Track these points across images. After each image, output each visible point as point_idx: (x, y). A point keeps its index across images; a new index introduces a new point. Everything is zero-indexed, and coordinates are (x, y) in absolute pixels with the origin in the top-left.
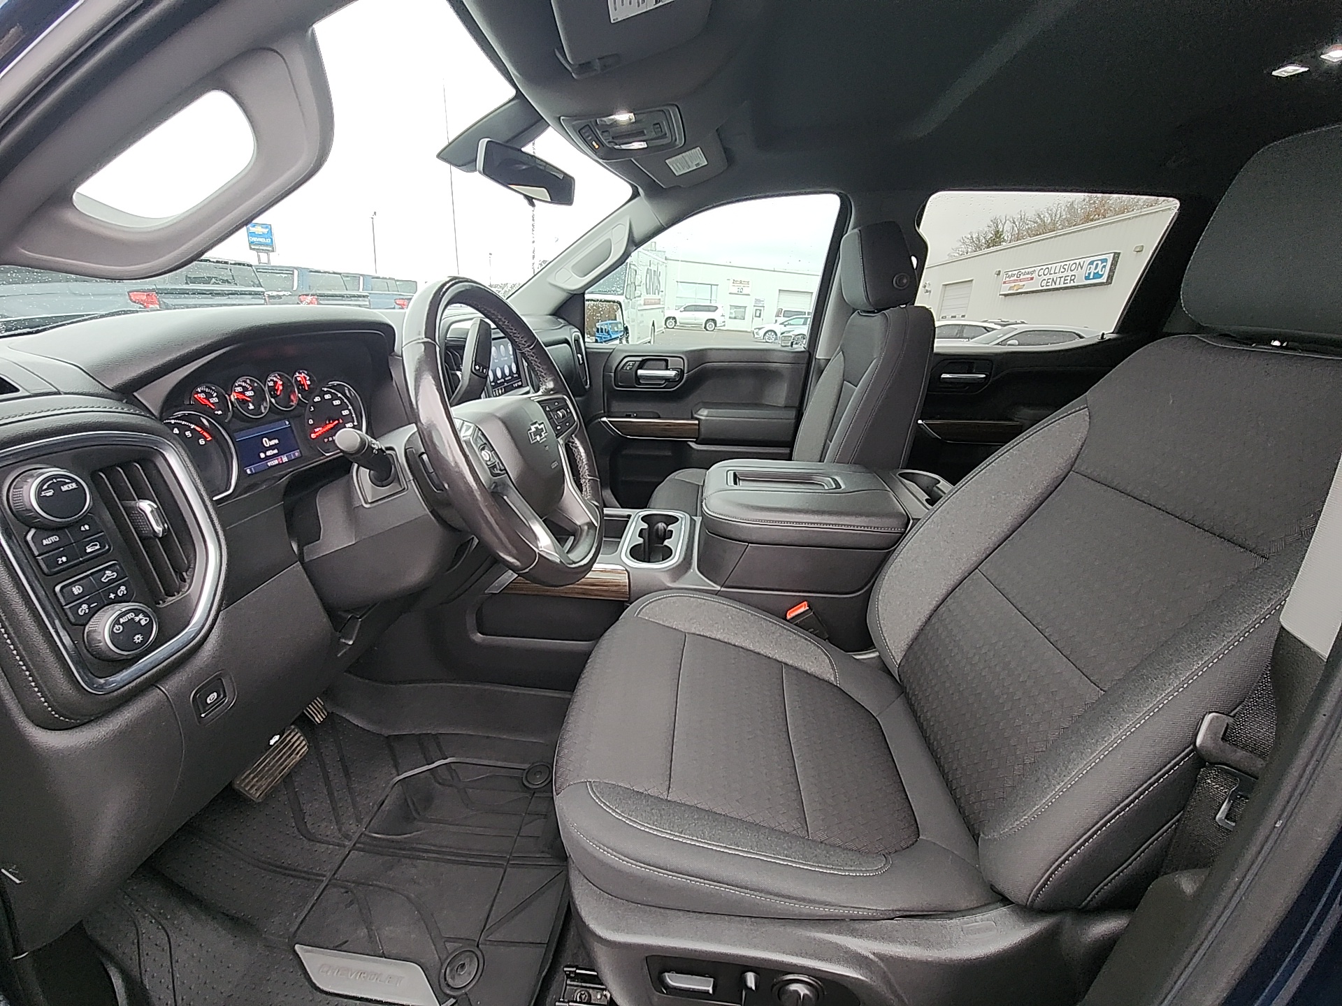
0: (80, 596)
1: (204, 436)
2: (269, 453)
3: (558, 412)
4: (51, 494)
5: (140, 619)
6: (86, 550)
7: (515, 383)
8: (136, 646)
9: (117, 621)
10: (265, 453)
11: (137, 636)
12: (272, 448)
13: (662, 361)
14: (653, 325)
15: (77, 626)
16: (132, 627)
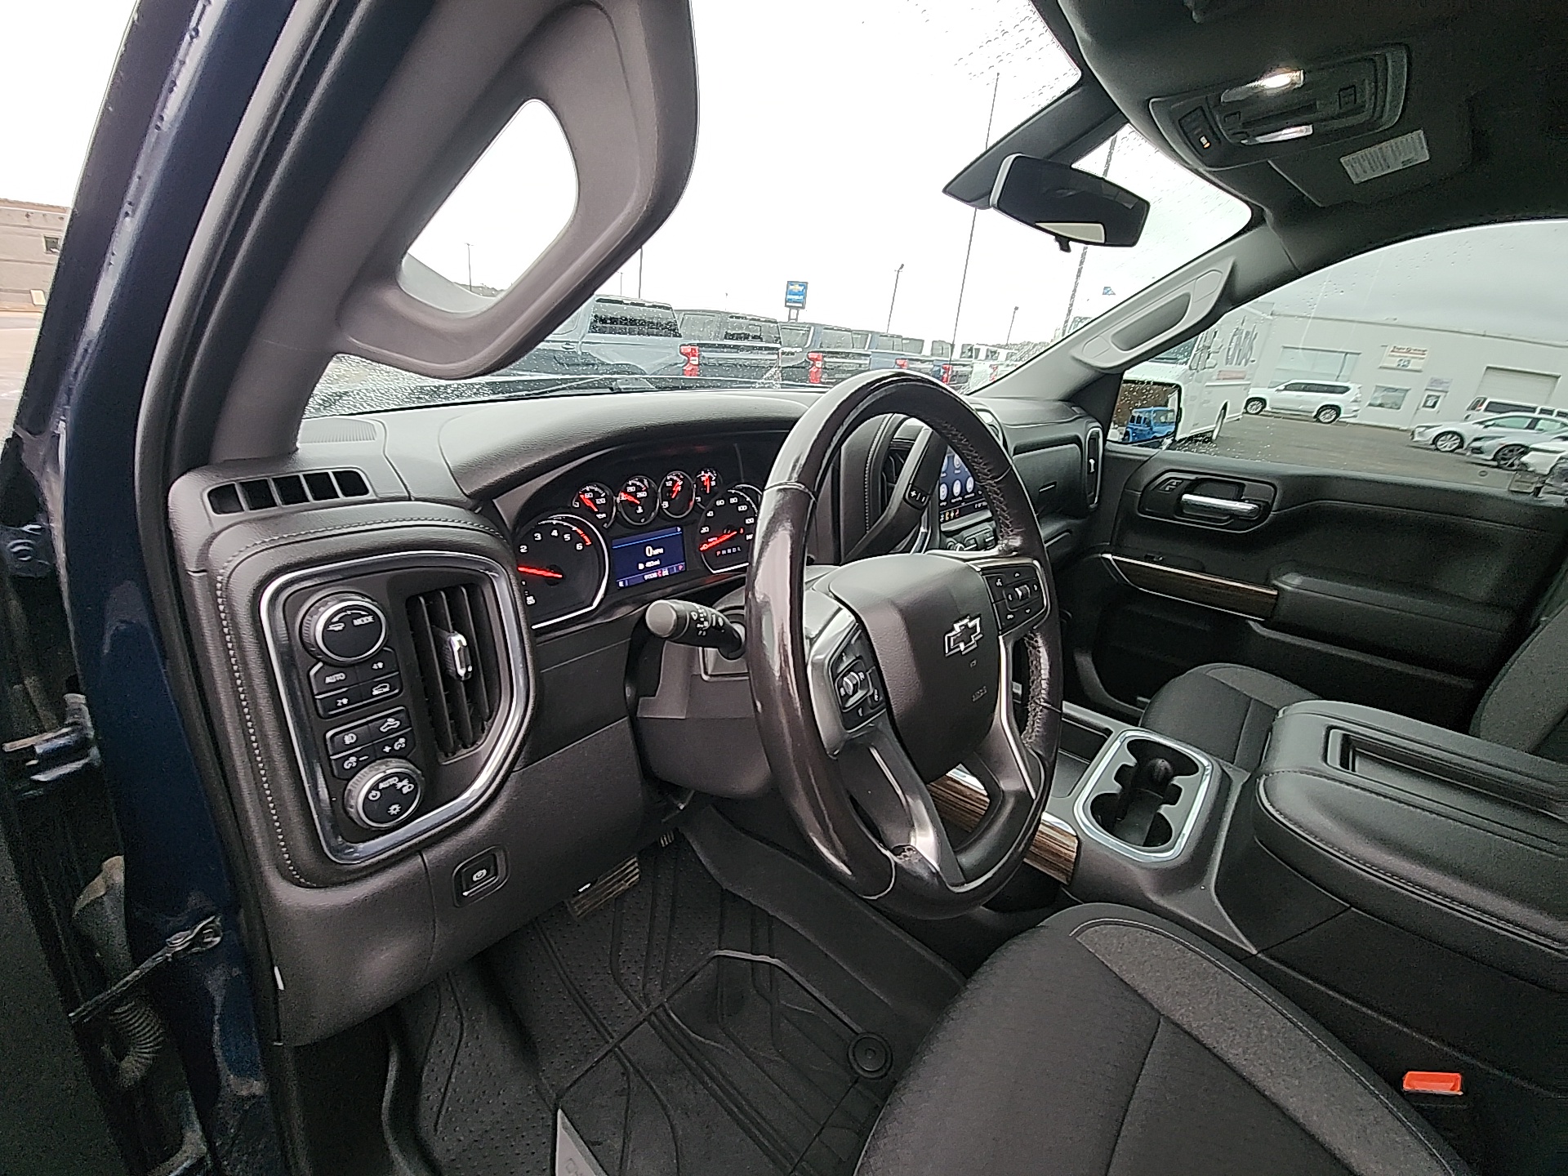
0: (352, 746)
1: (584, 540)
2: (649, 564)
3: (1017, 589)
4: (340, 628)
5: (404, 786)
6: (372, 691)
7: (977, 503)
8: (391, 819)
9: (375, 787)
10: (645, 564)
11: (393, 807)
12: (654, 558)
13: (1234, 486)
14: (1225, 408)
15: (340, 780)
16: (391, 794)
